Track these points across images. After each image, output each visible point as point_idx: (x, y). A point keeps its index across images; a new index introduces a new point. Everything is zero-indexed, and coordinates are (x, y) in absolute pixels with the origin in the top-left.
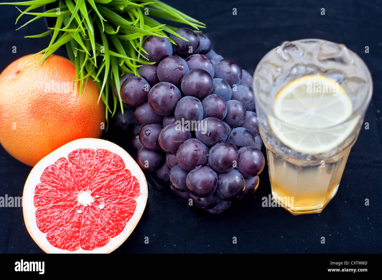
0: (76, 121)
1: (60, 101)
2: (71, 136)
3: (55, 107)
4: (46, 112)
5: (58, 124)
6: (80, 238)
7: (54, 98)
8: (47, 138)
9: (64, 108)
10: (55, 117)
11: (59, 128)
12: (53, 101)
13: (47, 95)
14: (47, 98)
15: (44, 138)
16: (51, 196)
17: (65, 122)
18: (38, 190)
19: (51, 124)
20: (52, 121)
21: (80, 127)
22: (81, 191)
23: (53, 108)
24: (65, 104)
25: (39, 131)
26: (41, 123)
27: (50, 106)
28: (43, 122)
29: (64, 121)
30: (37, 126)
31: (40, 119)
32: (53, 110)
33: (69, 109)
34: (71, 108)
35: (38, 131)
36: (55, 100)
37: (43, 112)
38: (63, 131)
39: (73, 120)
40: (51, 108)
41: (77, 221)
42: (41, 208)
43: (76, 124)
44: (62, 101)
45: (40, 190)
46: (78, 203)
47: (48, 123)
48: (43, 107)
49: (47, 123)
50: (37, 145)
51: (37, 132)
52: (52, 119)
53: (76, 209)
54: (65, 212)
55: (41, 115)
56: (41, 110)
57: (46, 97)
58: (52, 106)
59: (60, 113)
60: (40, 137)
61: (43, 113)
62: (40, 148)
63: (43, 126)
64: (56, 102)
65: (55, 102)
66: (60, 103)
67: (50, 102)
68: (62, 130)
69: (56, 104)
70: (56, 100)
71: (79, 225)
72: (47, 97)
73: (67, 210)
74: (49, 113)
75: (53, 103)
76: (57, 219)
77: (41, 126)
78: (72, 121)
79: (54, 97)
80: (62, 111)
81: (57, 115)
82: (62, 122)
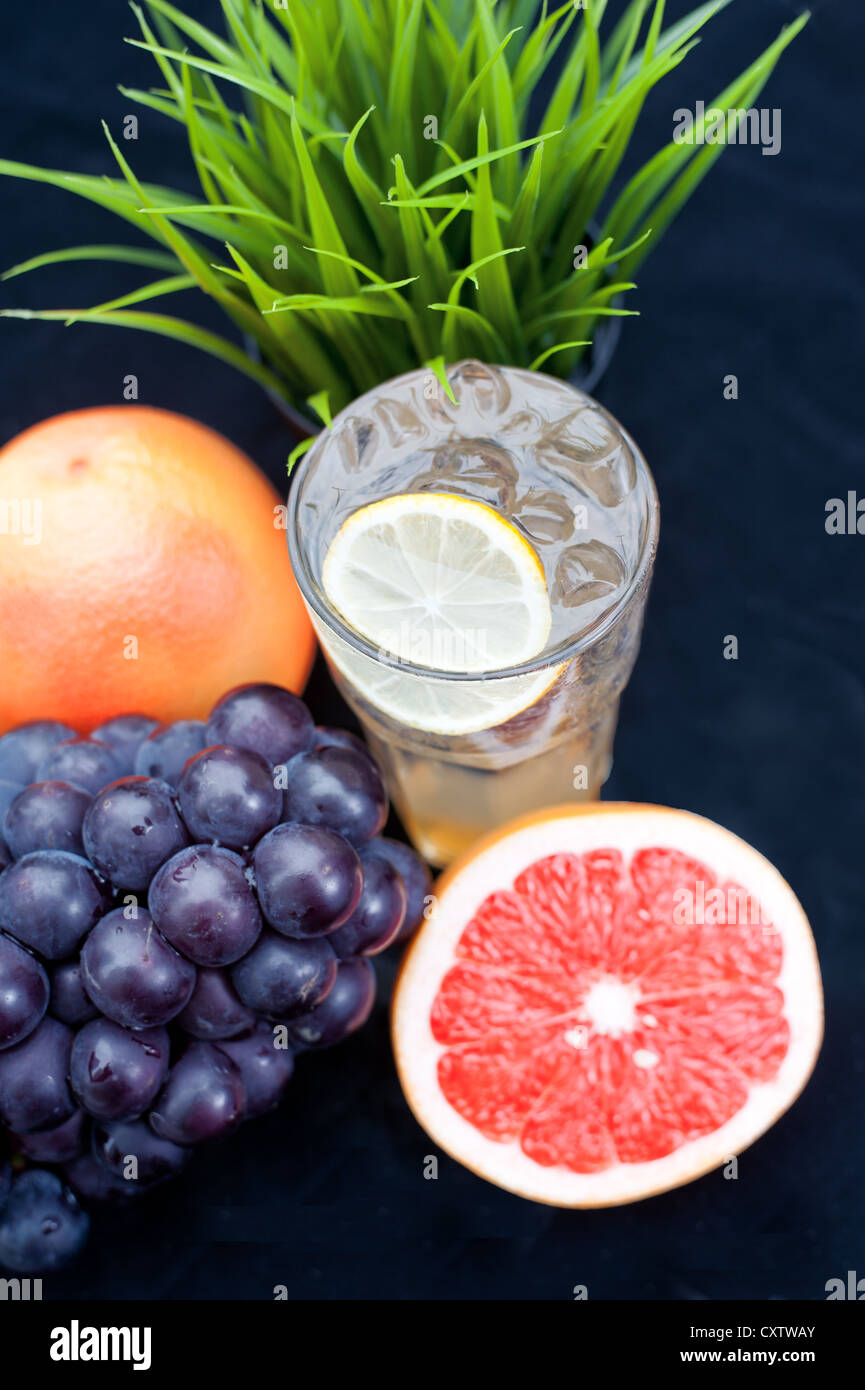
6: (531, 1114)
16: (519, 945)
18: (492, 908)
22: (611, 977)
41: (551, 1060)
42: (470, 967)
45: (496, 911)
46: (581, 1009)
53: (571, 1025)
71: (546, 1074)
73: (540, 1014)
76: (498, 1025)
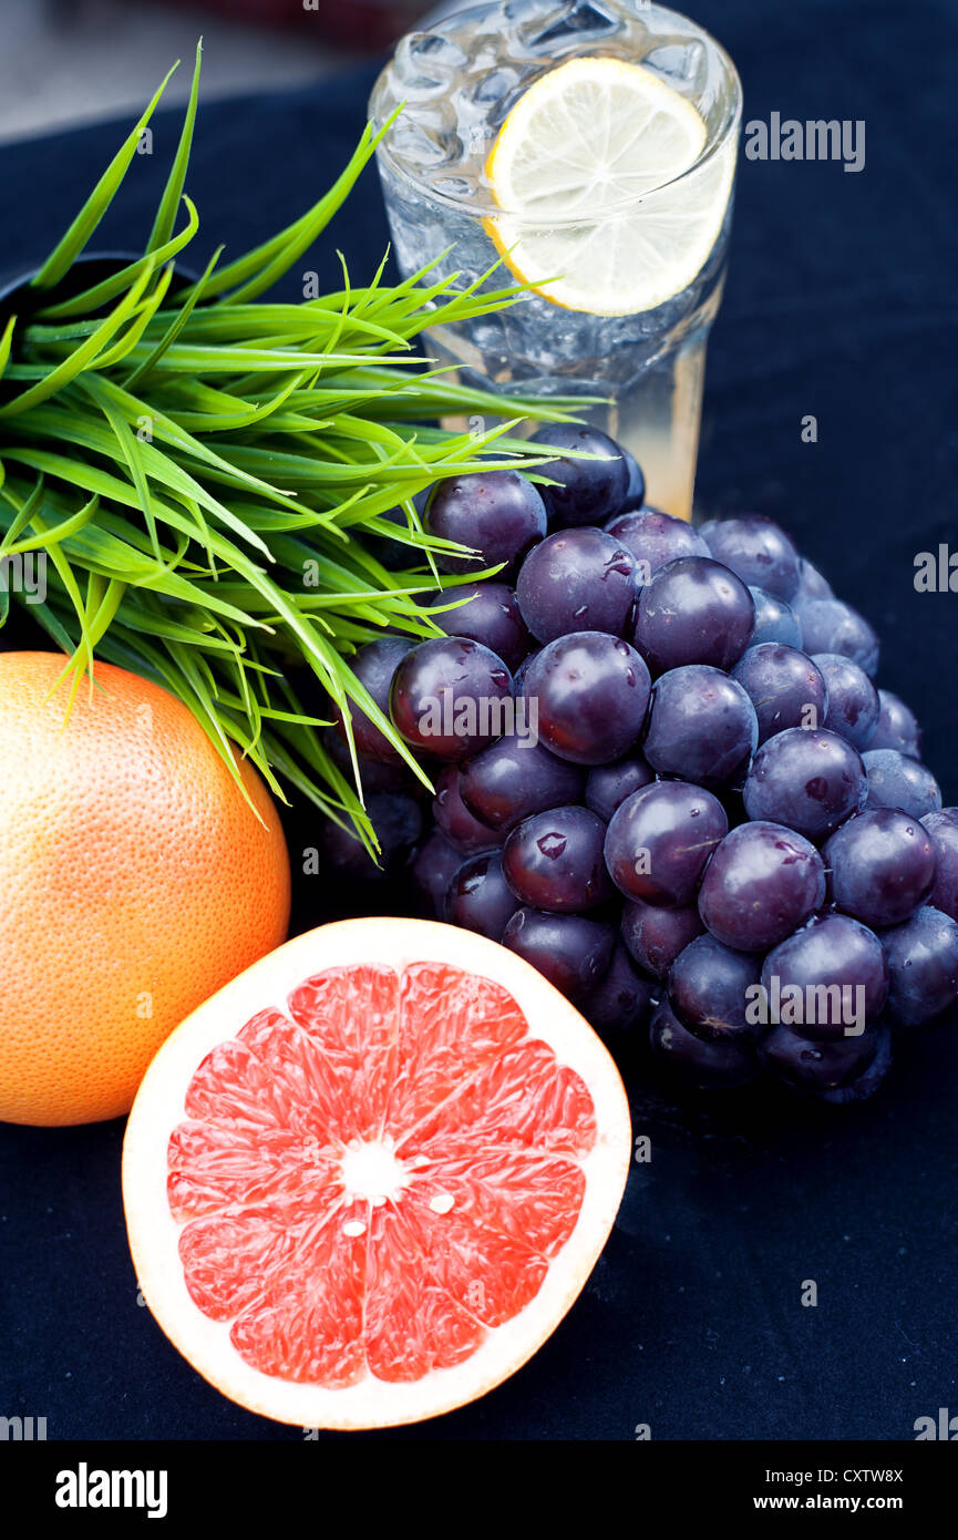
0: (226, 872)
1: (153, 812)
2: (221, 940)
3: (145, 839)
4: (114, 873)
5: (171, 902)
6: (364, 1334)
7: (130, 804)
8: (139, 978)
9: (177, 834)
10: (154, 881)
11: (178, 921)
12: (130, 818)
13: (98, 802)
14: (101, 814)
15: (128, 980)
17: (191, 891)
18: (181, 1152)
19: (144, 912)
20: (144, 903)
21: (244, 894)
22: (353, 1143)
23: (136, 846)
24: (173, 817)
25: (103, 955)
26: (105, 924)
27: (122, 844)
28: (114, 913)
29: (189, 884)
30: (93, 940)
31: (97, 906)
32: (137, 854)
33: (192, 834)
34: (197, 827)
35: (101, 958)
36: (136, 813)
37: (103, 873)
38: (193, 926)
39: (216, 872)
40: (130, 847)
43: (230, 884)
44: (159, 806)
45: (187, 1151)
46: (343, 1194)
47: (134, 911)
48: (99, 853)
49: (131, 914)
50: (108, 1017)
51: (99, 965)
52: (145, 892)
53: (341, 1217)
54: (295, 1235)
55: (97, 891)
56: (93, 869)
57: (96, 809)
58: (130, 838)
59: (168, 857)
60: (114, 979)
61: (103, 880)
62: (116, 1027)
63: (118, 932)
64: (142, 820)
65: (135, 819)
66: (155, 816)
67: (120, 827)
68: (187, 927)
69: (143, 825)
70: (138, 808)
72: (100, 810)
73: (304, 1226)
74: (126, 870)
75: (131, 824)
76: (267, 1264)
77: (107, 934)
78: (214, 879)
79: (127, 801)
80: (170, 846)
81: (157, 870)
82: (183, 890)
